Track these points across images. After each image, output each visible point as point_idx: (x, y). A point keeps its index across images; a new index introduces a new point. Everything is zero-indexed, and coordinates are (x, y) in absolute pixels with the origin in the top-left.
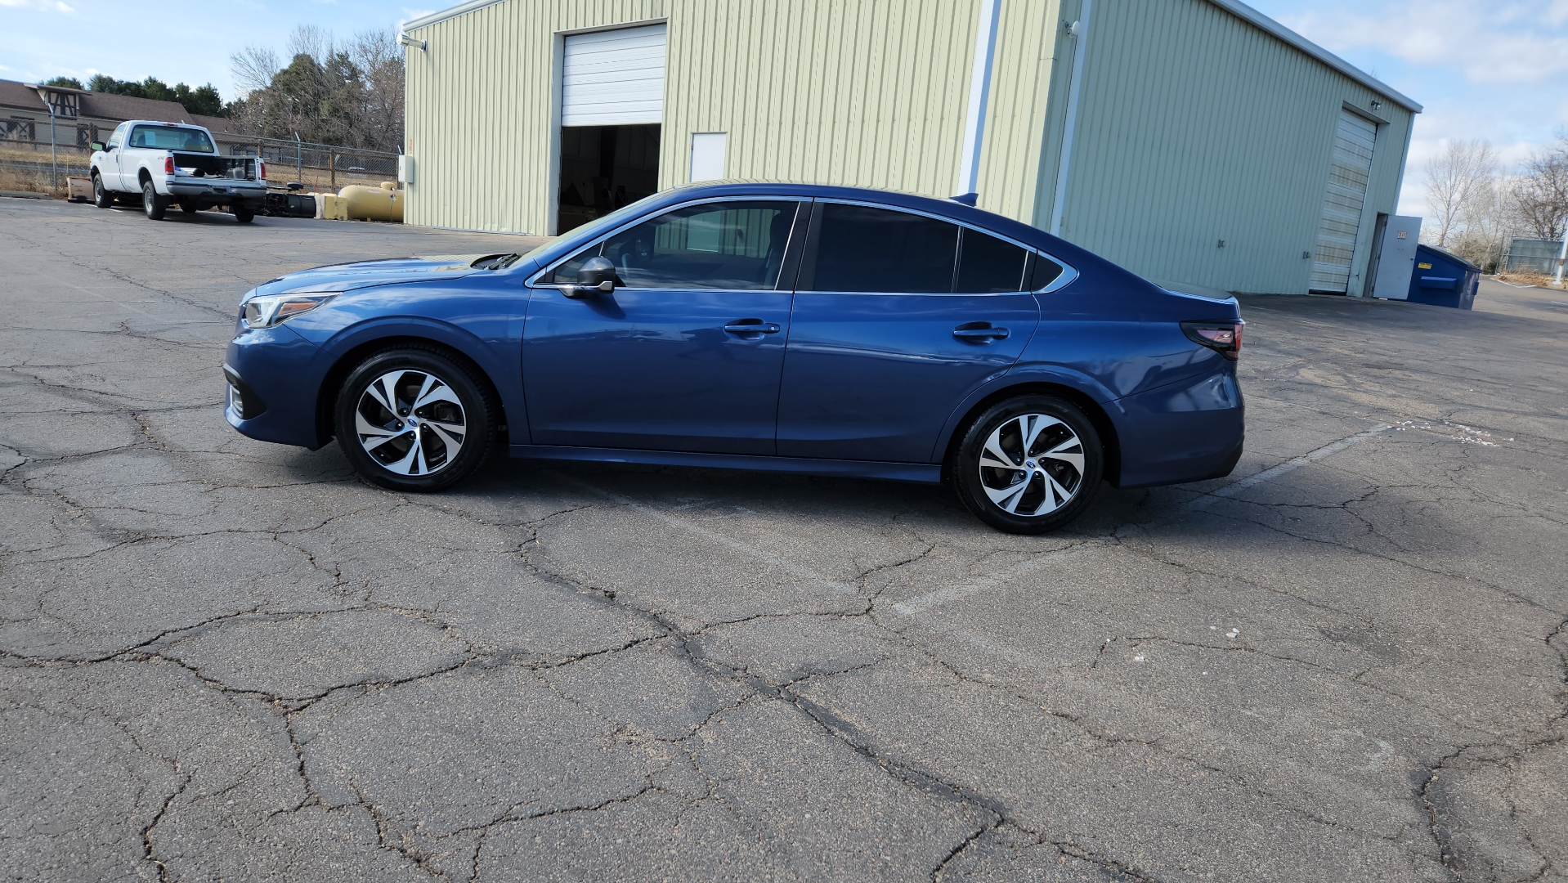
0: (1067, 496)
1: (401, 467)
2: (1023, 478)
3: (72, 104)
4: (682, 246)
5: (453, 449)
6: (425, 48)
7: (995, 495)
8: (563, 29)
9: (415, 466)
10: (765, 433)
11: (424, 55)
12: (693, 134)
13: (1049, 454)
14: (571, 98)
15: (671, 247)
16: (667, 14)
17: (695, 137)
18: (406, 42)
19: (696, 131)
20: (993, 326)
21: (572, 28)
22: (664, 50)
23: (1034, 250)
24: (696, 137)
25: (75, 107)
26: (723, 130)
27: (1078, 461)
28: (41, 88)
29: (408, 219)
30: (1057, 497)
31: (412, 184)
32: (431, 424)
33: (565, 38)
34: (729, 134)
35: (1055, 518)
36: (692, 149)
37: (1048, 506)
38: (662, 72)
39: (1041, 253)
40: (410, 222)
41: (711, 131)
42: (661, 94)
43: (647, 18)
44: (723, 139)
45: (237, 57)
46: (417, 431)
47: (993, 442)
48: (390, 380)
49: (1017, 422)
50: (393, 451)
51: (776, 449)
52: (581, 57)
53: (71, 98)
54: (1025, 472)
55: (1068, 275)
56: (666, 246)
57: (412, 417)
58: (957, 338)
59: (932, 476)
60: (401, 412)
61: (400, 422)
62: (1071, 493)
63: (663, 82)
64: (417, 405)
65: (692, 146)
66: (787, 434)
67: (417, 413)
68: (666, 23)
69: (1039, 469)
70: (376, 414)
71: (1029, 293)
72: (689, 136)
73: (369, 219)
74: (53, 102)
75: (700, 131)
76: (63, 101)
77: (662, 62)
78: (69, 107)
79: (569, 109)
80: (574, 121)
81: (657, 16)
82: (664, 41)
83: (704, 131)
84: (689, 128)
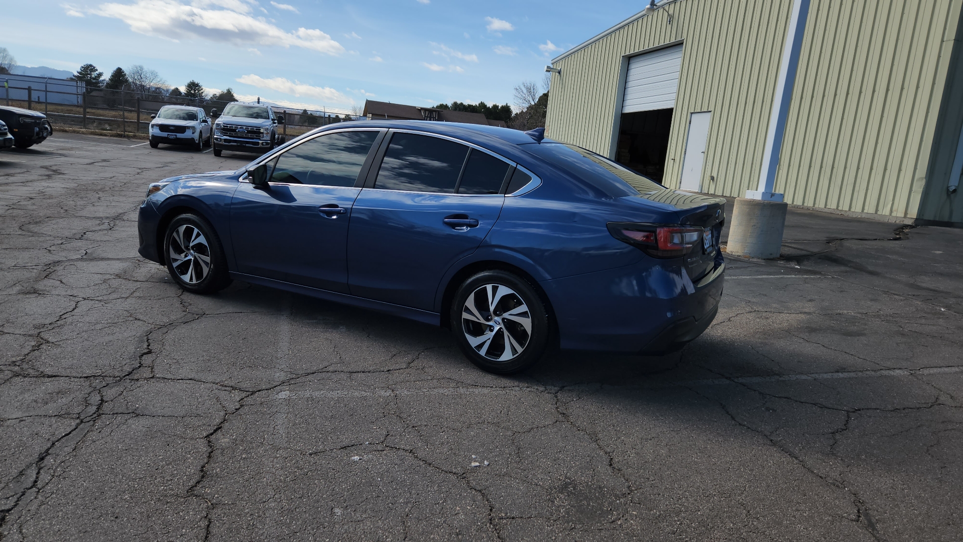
0: (520, 350)
1: (186, 278)
2: (491, 331)
3: (434, 116)
5: (205, 271)
6: (559, 73)
7: (473, 341)
8: (627, 53)
9: (191, 278)
11: (559, 77)
12: (692, 113)
13: (507, 315)
14: (628, 95)
16: (684, 36)
17: (693, 115)
18: (549, 70)
19: (693, 112)
20: (469, 218)
21: (632, 52)
22: (680, 60)
23: (514, 164)
25: (435, 118)
26: (709, 110)
27: (527, 324)
28: (422, 109)
30: (514, 348)
32: (197, 255)
33: (629, 59)
34: (712, 112)
35: (511, 365)
36: (690, 124)
37: (507, 356)
38: (678, 75)
39: (519, 167)
41: (702, 110)
42: (675, 89)
43: (673, 40)
44: (709, 115)
45: (518, 88)
46: (192, 259)
47: (470, 302)
48: (181, 230)
49: (485, 289)
50: (183, 269)
51: (350, 291)
52: (638, 69)
53: (434, 113)
54: (493, 327)
55: (534, 183)
57: (190, 251)
58: (446, 223)
59: (435, 321)
60: (186, 248)
61: (187, 253)
62: (522, 347)
63: (677, 81)
64: (191, 244)
65: (690, 121)
66: (354, 281)
67: (193, 249)
68: (683, 43)
69: (501, 326)
70: (177, 248)
72: (689, 114)
74: (426, 116)
75: (696, 111)
76: (431, 115)
77: (679, 68)
78: (433, 118)
79: (627, 103)
80: (628, 109)
81: (679, 39)
82: (681, 55)
83: (698, 111)
84: (689, 110)
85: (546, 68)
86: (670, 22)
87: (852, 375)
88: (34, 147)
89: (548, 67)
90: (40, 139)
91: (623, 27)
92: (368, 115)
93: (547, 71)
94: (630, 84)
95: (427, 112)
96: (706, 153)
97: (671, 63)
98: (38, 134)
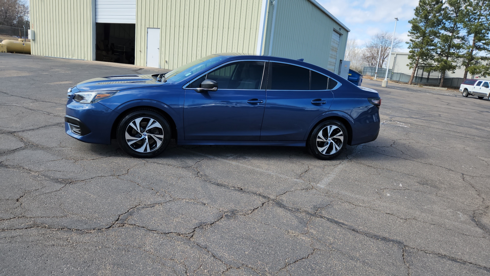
0: (338, 148)
1: (141, 150)
2: (328, 144)
4: (145, 65)
5: (159, 143)
9: (146, 149)
10: (257, 134)
12: (148, 28)
13: (335, 137)
14: (99, 13)
15: (141, 66)
19: (148, 27)
20: (322, 100)
23: (330, 77)
24: (148, 29)
26: (159, 27)
27: (342, 138)
29: (33, 52)
30: (336, 149)
31: (34, 40)
32: (152, 135)
34: (161, 29)
35: (335, 155)
36: (147, 33)
37: (334, 152)
39: (332, 78)
40: (34, 54)
41: (154, 27)
42: (135, 14)
44: (159, 31)
46: (147, 137)
47: (320, 134)
48: (138, 121)
49: (327, 128)
50: (138, 145)
51: (260, 139)
54: (328, 142)
55: (339, 85)
56: (139, 65)
57: (145, 133)
58: (312, 103)
59: (303, 145)
60: (141, 132)
61: (140, 134)
62: (339, 147)
63: (135, 10)
64: (147, 129)
65: (147, 32)
66: (264, 134)
67: (147, 132)
69: (332, 141)
70: (132, 132)
71: (329, 90)
72: (146, 29)
73: (14, 52)
79: (99, 17)
80: (100, 21)
83: (151, 27)
84: (146, 26)
96: (160, 49)
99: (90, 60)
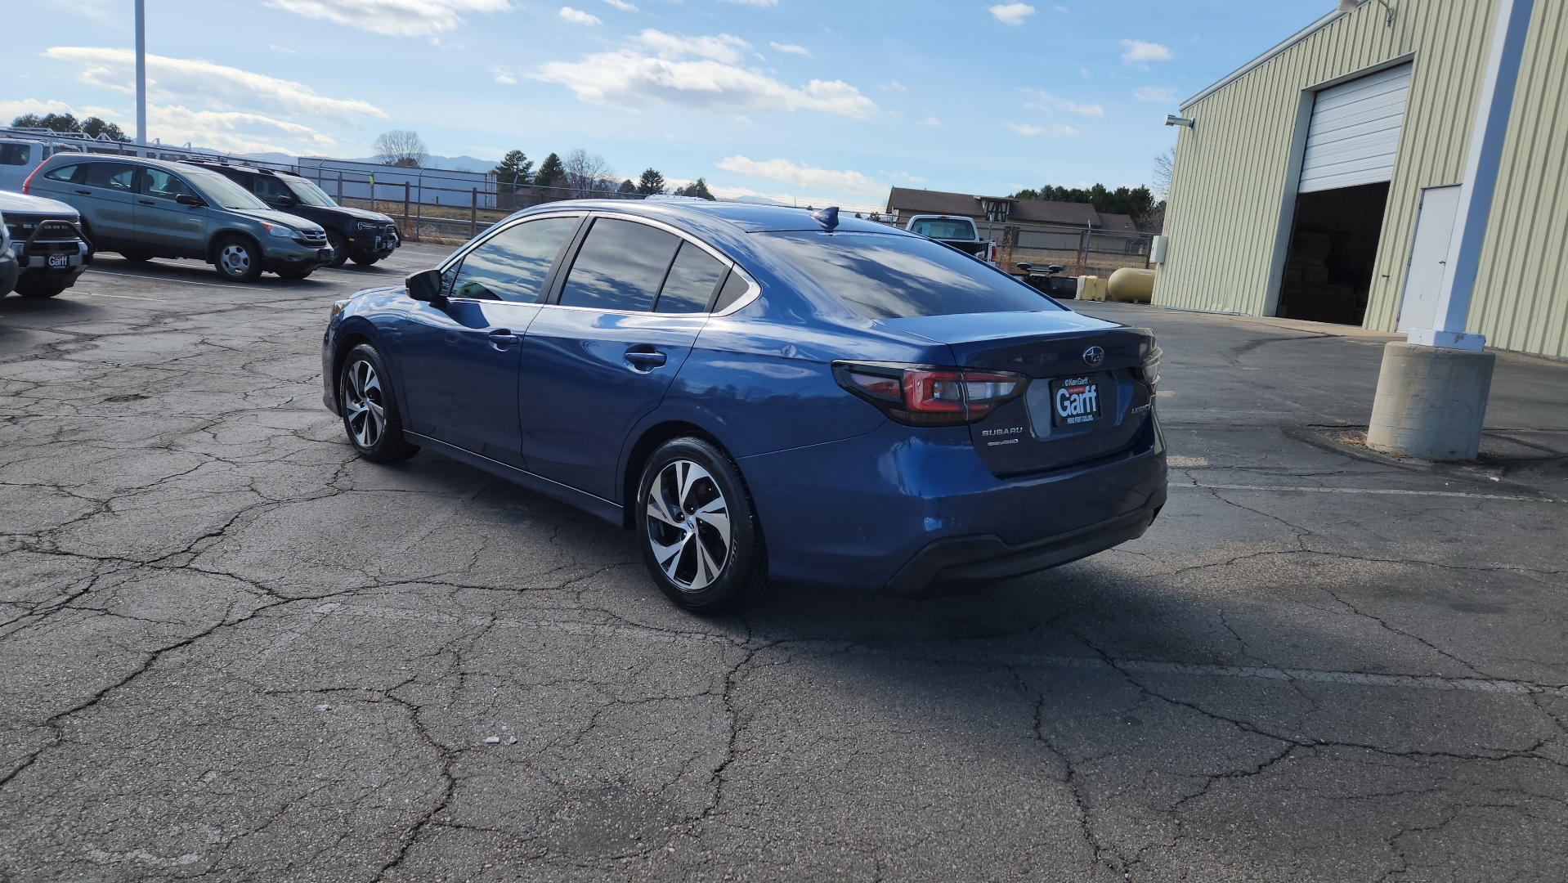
0: (715, 572)
3: (1004, 211)
6: (1192, 125)
8: (1311, 84)
9: (365, 439)
11: (1191, 132)
12: (1424, 190)
14: (1312, 160)
15: (1380, 330)
16: (1416, 47)
17: (1427, 193)
18: (1173, 121)
19: (1426, 186)
21: (1319, 82)
22: (1406, 93)
25: (1005, 213)
26: (1457, 182)
27: (725, 528)
28: (983, 199)
29: (1155, 300)
30: (707, 571)
31: (1162, 264)
33: (1314, 95)
36: (1420, 209)
37: (700, 581)
38: (1400, 120)
40: (1155, 304)
41: (1445, 184)
42: (1395, 146)
43: (1394, 56)
44: (1456, 195)
47: (657, 489)
49: (674, 468)
52: (1331, 112)
53: (1004, 206)
56: (1374, 328)
59: (618, 517)
62: (717, 567)
63: (1399, 132)
65: (1421, 205)
68: (1412, 61)
72: (1419, 192)
73: (1136, 301)
74: (990, 209)
75: (1432, 185)
76: (997, 209)
77: (1403, 107)
78: (1002, 212)
79: (1308, 174)
80: (1309, 186)
81: (1406, 52)
82: (1408, 82)
83: (1436, 185)
84: (1420, 184)
85: (1166, 119)
86: (1390, 21)
87: (1389, 681)
88: (379, 264)
89: (1170, 117)
90: (385, 253)
91: (1306, 37)
92: (893, 211)
93: (1168, 124)
94: (1314, 141)
95: (991, 204)
97: (1391, 96)
98: (380, 245)
99: (1257, 315)
